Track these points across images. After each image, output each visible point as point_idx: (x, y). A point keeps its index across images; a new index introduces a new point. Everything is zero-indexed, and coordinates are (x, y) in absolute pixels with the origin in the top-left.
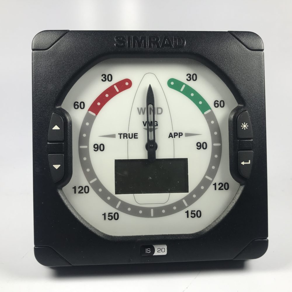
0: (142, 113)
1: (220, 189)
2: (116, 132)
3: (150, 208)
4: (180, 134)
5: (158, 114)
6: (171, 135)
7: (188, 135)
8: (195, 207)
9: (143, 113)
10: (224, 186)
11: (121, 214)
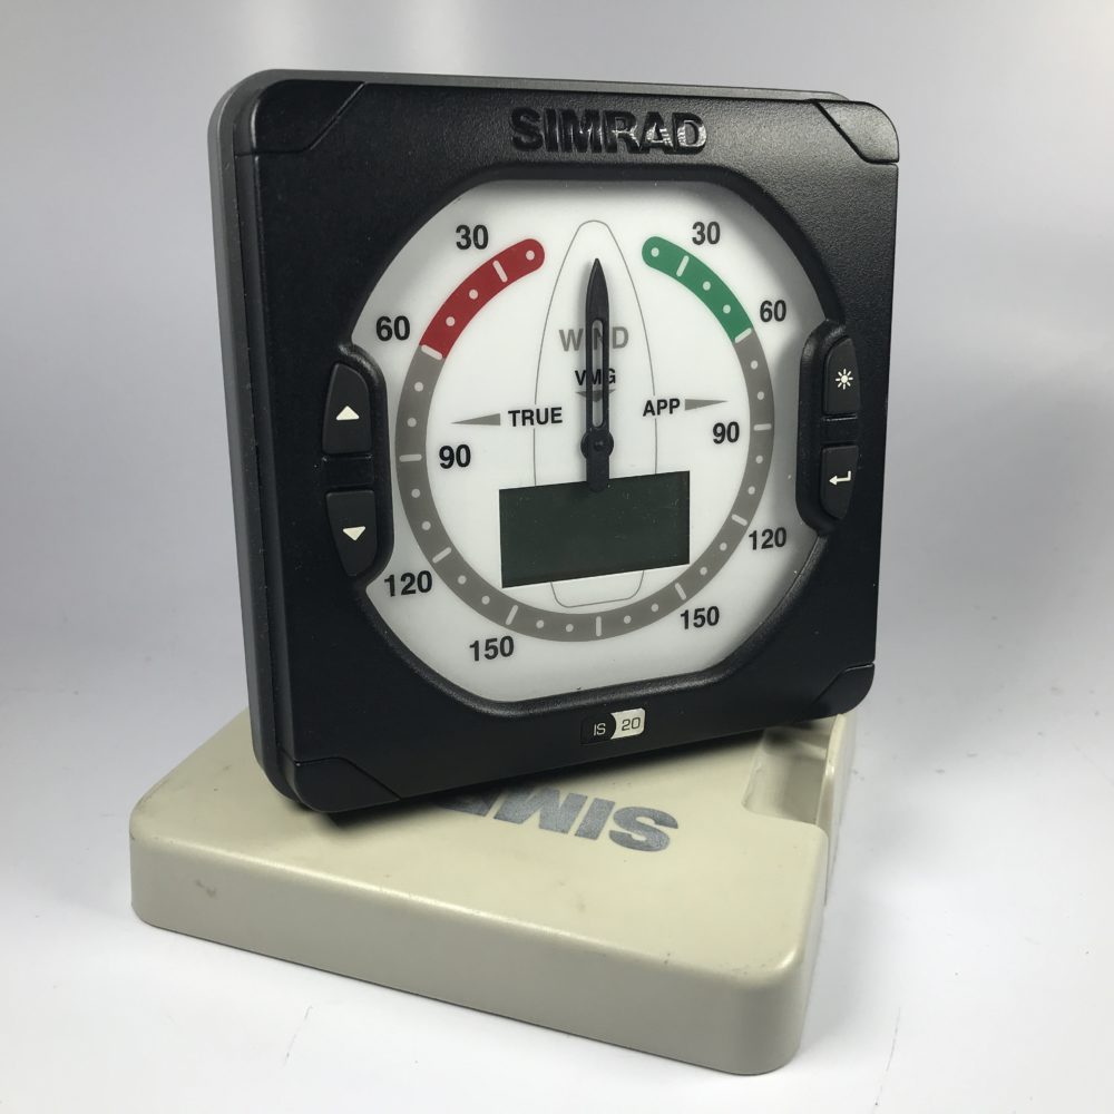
0: (571, 345)
1: (765, 546)
2: (502, 408)
3: (594, 616)
4: (673, 404)
5: (615, 346)
6: (649, 409)
7: (693, 404)
8: (703, 599)
9: (576, 348)
10: (775, 538)
11: (519, 639)
